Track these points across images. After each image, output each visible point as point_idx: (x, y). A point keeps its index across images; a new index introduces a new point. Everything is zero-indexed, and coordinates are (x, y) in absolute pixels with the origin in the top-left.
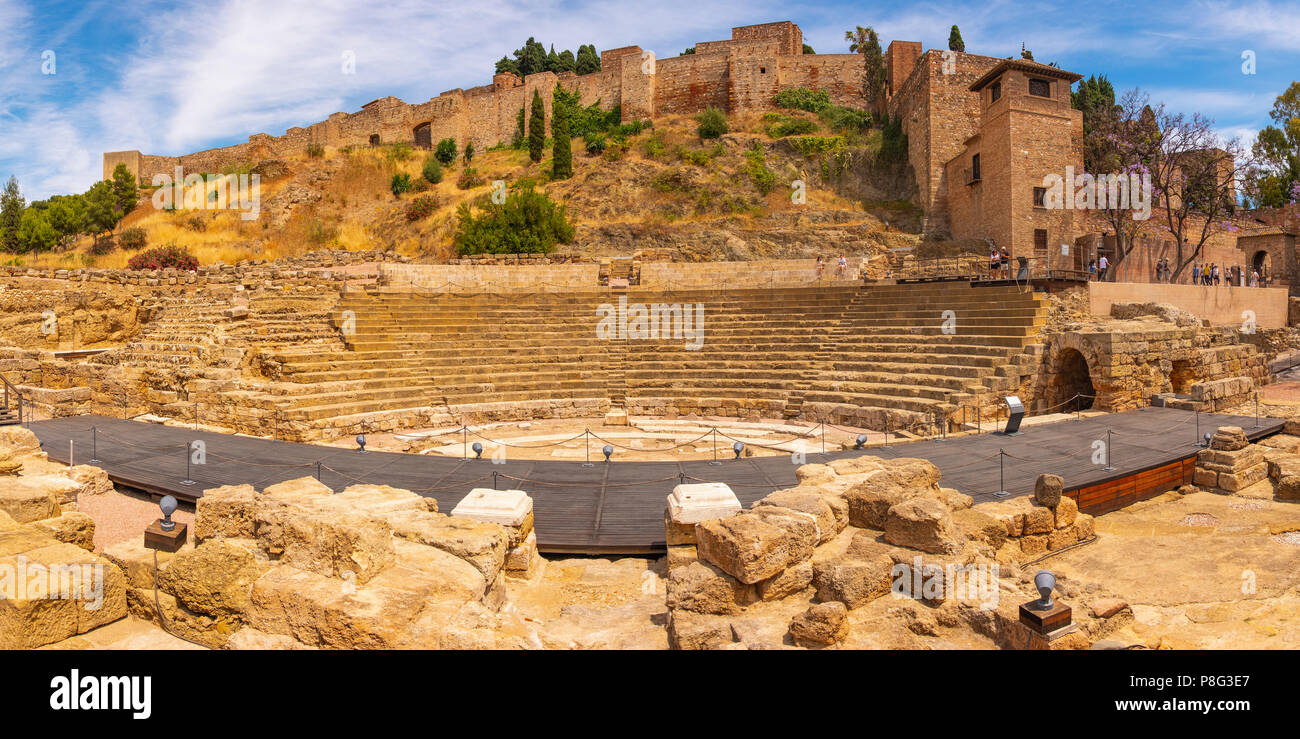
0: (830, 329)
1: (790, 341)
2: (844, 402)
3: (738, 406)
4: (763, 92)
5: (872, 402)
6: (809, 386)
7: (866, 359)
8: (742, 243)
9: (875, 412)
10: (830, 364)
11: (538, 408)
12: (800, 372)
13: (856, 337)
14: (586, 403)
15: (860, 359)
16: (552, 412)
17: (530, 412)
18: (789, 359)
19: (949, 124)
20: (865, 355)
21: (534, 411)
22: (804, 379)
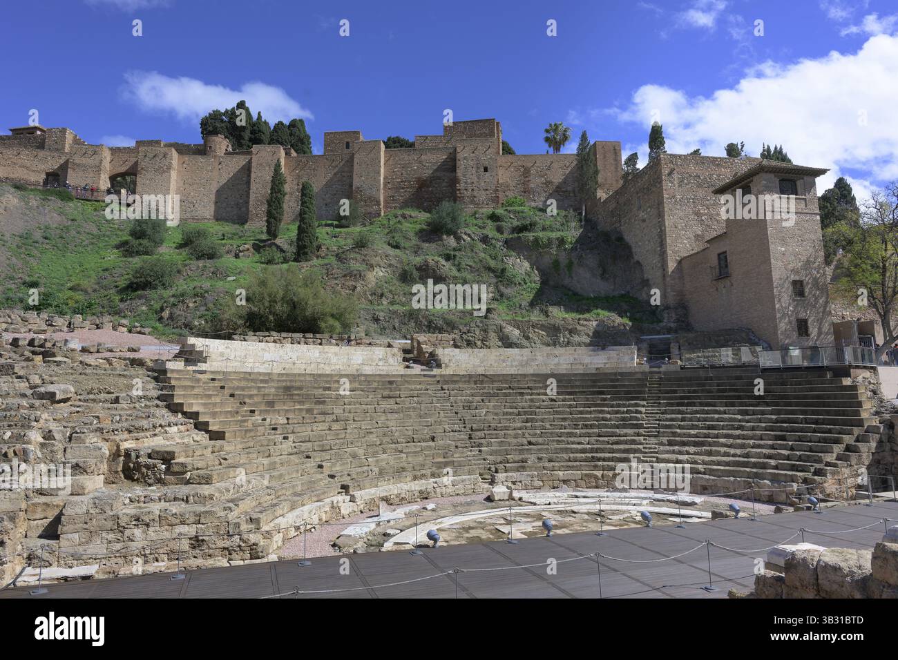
0: (643, 410)
1: (610, 419)
2: (700, 473)
3: (596, 478)
4: (487, 190)
5: (730, 474)
6: (654, 459)
7: (696, 436)
8: (517, 332)
9: (739, 482)
10: (665, 440)
11: (423, 488)
12: (641, 447)
13: (673, 416)
14: (462, 481)
15: (690, 435)
16: (435, 492)
17: (417, 494)
18: (620, 436)
19: (681, 225)
20: (692, 432)
21: (421, 492)
22: (646, 453)
